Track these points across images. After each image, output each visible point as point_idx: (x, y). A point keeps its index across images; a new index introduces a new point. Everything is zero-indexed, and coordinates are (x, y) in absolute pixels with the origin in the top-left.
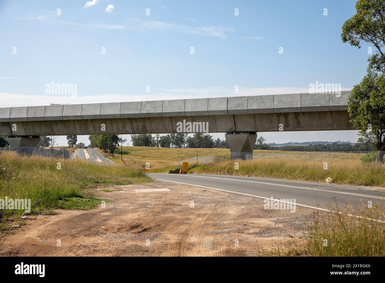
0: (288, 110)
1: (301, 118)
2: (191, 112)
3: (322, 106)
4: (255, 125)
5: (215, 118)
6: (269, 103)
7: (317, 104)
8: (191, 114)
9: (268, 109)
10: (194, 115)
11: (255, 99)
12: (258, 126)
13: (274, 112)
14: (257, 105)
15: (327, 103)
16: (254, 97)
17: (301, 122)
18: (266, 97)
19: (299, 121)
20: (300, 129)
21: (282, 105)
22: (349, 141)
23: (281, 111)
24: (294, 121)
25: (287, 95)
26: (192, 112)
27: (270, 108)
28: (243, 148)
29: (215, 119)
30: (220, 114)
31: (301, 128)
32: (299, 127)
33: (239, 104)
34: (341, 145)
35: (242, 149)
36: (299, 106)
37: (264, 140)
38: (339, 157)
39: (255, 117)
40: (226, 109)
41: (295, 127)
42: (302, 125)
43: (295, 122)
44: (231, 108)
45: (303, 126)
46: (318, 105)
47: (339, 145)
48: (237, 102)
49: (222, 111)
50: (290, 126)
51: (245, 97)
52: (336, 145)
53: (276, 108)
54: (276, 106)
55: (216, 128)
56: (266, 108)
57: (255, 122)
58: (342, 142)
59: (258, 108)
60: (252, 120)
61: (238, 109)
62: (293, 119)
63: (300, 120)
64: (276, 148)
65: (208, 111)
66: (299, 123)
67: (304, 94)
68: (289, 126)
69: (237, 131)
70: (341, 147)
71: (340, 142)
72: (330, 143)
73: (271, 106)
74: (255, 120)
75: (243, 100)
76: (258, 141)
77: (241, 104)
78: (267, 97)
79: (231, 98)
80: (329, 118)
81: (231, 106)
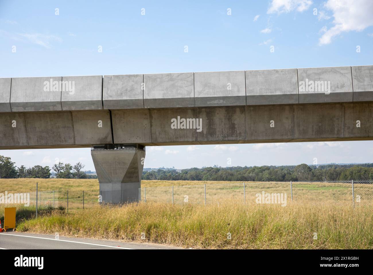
0: (221, 101)
1: (239, 119)
2: (26, 105)
3: (286, 93)
4: (151, 132)
5: (72, 118)
6: (186, 88)
7: (276, 90)
8: (25, 109)
9: (183, 100)
10: (30, 111)
11: (158, 80)
12: (157, 133)
13: (195, 104)
14: (163, 92)
15: (294, 89)
16: (155, 75)
17: (236, 126)
18: (178, 76)
19: (234, 125)
20: (234, 138)
21: (211, 91)
22: (173, 167)
23: (208, 103)
24: (225, 124)
25: (219, 73)
26: (27, 103)
27: (189, 97)
28: (125, 175)
29: (72, 120)
30: (87, 108)
31: (237, 136)
32: (232, 134)
33: (127, 90)
34: (167, 172)
35: (124, 178)
36: (242, 94)
37: (82, 167)
38: (184, 186)
39: (151, 117)
40: (100, 99)
41: (226, 135)
42: (238, 132)
43: (227, 126)
44: (111, 97)
45: (240, 133)
46: (278, 93)
47: (165, 172)
48: (123, 84)
49: (92, 103)
50: (217, 133)
51: (137, 76)
52: (162, 172)
53: (199, 97)
54: (200, 93)
55: (74, 137)
56: (179, 97)
57: (151, 126)
58: (166, 168)
59: (163, 96)
60: (146, 123)
61: (125, 98)
62: (223, 120)
63: (236, 122)
64: (94, 177)
65: (61, 103)
66: (233, 127)
67: (251, 72)
68: (216, 135)
69: (115, 143)
70: (168, 175)
71: (164, 168)
72: (155, 170)
73: (189, 93)
74: (151, 122)
75: (133, 81)
76: (74, 169)
77: (129, 89)
78: (181, 76)
79: (110, 78)
80: (287, 118)
81: (109, 92)
